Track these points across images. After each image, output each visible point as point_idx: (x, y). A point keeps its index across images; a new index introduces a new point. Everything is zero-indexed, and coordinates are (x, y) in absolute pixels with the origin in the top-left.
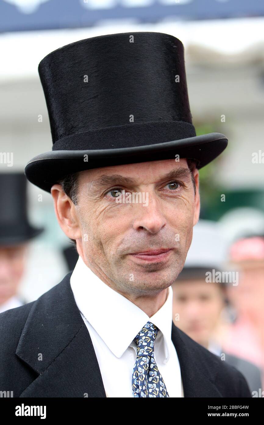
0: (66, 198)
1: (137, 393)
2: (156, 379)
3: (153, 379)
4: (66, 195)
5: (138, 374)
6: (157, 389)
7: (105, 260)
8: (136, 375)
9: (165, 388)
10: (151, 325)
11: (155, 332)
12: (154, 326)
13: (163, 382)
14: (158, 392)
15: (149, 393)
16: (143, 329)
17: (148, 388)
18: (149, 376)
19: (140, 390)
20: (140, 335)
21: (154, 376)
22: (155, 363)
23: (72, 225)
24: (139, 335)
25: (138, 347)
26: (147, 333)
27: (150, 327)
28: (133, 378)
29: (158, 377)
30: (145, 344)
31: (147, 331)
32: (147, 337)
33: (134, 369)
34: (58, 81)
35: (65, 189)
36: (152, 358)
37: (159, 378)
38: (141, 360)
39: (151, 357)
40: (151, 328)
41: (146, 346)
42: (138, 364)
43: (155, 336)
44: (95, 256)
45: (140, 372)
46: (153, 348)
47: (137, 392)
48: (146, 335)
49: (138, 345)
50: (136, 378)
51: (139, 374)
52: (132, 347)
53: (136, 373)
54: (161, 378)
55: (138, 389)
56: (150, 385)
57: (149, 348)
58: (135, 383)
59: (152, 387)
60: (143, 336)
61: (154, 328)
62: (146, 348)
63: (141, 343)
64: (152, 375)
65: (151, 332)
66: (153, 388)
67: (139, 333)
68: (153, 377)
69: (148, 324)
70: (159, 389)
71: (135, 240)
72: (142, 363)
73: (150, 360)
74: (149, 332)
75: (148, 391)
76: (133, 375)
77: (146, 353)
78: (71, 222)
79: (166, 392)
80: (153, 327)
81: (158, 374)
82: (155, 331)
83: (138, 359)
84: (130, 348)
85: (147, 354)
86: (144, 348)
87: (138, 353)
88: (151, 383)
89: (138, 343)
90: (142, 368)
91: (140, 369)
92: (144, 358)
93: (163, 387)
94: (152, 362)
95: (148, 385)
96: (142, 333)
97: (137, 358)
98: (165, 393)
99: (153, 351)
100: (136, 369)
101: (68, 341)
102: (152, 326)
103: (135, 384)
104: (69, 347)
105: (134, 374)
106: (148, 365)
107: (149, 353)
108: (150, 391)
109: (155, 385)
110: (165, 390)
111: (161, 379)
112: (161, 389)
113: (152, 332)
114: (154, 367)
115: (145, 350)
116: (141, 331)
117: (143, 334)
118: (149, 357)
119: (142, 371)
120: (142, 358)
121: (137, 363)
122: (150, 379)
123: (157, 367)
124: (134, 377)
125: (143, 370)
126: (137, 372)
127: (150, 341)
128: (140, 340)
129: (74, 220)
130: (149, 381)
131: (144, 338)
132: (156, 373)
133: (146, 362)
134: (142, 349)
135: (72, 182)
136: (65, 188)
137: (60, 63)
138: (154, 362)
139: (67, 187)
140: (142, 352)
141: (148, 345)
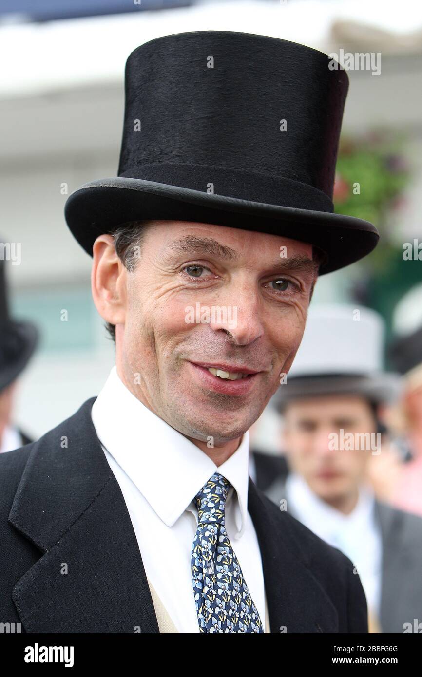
0: (116, 259)
1: (199, 580)
2: (229, 558)
3: (223, 559)
4: (116, 254)
5: (201, 551)
6: (230, 574)
7: (153, 364)
8: (197, 553)
9: (241, 573)
10: (221, 477)
11: (225, 488)
12: (225, 480)
13: (237, 564)
14: (231, 579)
15: (217, 579)
16: (209, 483)
17: (216, 572)
18: (217, 554)
19: (204, 575)
20: (204, 492)
21: (224, 553)
22: (226, 535)
23: (114, 301)
24: (202, 491)
25: (200, 510)
26: (215, 488)
27: (218, 481)
28: (192, 556)
29: (230, 556)
30: (211, 505)
31: (215, 485)
32: (214, 495)
33: (194, 542)
34: (158, 81)
35: (117, 244)
36: (222, 527)
37: (233, 558)
38: (206, 530)
39: (220, 525)
40: (220, 482)
41: (212, 508)
42: (201, 536)
43: (225, 495)
44: (139, 356)
45: (205, 546)
46: (223, 512)
47: (200, 577)
48: (213, 491)
49: (200, 507)
50: (198, 557)
51: (203, 550)
52: (190, 511)
53: (197, 550)
54: (235, 558)
55: (200, 574)
56: (218, 568)
57: (218, 511)
58: (197, 564)
59: (222, 571)
60: (208, 493)
61: (224, 482)
62: (213, 511)
63: (205, 503)
64: (222, 553)
65: (219, 488)
66: (224, 572)
67: (202, 489)
68: (222, 555)
69: (215, 476)
70: (233, 574)
71: (206, 343)
72: (207, 534)
73: (219, 530)
74: (217, 487)
75: (216, 576)
76: (193, 552)
77: (212, 519)
78: (112, 296)
79: (243, 579)
80: (222, 481)
81: (231, 551)
82: (225, 486)
83: (201, 528)
84: (187, 512)
85: (215, 520)
86: (209, 511)
87: (199, 519)
88: (221, 564)
89: (201, 504)
90: (208, 541)
91: (204, 542)
92: (210, 527)
93: (237, 572)
94: (222, 532)
95: (215, 568)
96: (207, 489)
97: (199, 526)
98: (241, 580)
99: (224, 516)
100: (198, 543)
101: (88, 501)
102: (222, 479)
103: (196, 566)
104: (90, 511)
105: (195, 551)
106: (216, 536)
107: (217, 519)
108: (219, 576)
109: (226, 567)
110: (241, 575)
111: (235, 560)
112: (235, 574)
113: (222, 488)
114: (225, 540)
115: (211, 515)
116: (206, 486)
117: (209, 491)
118: (217, 525)
119: (207, 545)
120: (207, 526)
121: (198, 533)
122: (219, 559)
123: (229, 541)
124: (195, 555)
125: (210, 545)
126: (200, 547)
127: (219, 501)
128: (204, 499)
129: (119, 294)
130: (217, 561)
131: (210, 496)
132: (227, 549)
133: (213, 532)
134: (207, 513)
135: (133, 237)
136: (119, 243)
137: (168, 56)
138: (225, 533)
139: (122, 242)
140: (207, 517)
141: (217, 507)
